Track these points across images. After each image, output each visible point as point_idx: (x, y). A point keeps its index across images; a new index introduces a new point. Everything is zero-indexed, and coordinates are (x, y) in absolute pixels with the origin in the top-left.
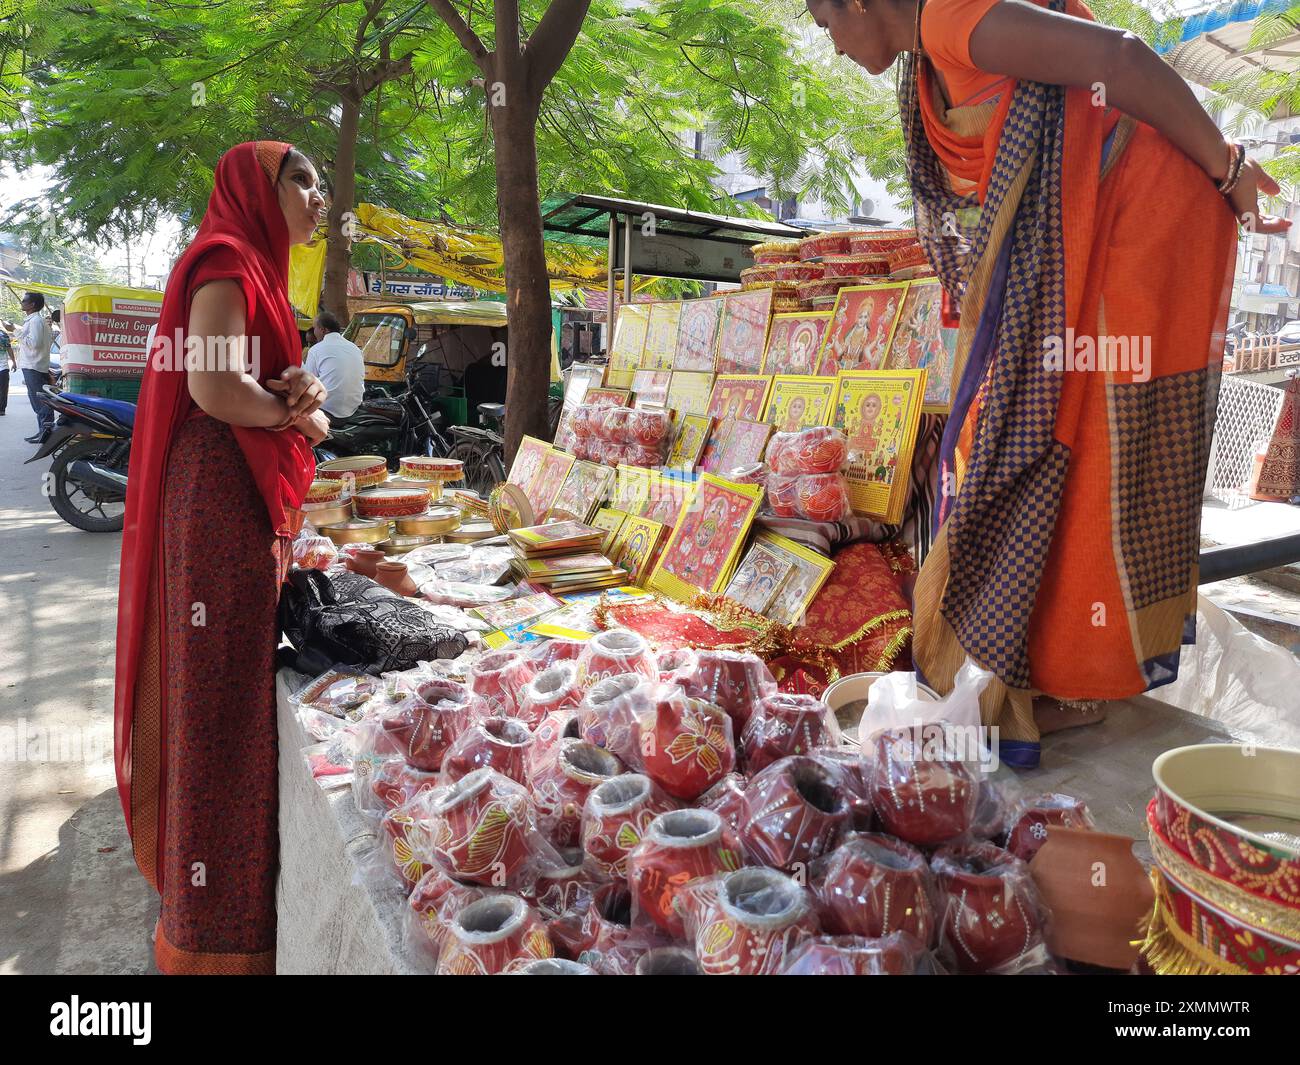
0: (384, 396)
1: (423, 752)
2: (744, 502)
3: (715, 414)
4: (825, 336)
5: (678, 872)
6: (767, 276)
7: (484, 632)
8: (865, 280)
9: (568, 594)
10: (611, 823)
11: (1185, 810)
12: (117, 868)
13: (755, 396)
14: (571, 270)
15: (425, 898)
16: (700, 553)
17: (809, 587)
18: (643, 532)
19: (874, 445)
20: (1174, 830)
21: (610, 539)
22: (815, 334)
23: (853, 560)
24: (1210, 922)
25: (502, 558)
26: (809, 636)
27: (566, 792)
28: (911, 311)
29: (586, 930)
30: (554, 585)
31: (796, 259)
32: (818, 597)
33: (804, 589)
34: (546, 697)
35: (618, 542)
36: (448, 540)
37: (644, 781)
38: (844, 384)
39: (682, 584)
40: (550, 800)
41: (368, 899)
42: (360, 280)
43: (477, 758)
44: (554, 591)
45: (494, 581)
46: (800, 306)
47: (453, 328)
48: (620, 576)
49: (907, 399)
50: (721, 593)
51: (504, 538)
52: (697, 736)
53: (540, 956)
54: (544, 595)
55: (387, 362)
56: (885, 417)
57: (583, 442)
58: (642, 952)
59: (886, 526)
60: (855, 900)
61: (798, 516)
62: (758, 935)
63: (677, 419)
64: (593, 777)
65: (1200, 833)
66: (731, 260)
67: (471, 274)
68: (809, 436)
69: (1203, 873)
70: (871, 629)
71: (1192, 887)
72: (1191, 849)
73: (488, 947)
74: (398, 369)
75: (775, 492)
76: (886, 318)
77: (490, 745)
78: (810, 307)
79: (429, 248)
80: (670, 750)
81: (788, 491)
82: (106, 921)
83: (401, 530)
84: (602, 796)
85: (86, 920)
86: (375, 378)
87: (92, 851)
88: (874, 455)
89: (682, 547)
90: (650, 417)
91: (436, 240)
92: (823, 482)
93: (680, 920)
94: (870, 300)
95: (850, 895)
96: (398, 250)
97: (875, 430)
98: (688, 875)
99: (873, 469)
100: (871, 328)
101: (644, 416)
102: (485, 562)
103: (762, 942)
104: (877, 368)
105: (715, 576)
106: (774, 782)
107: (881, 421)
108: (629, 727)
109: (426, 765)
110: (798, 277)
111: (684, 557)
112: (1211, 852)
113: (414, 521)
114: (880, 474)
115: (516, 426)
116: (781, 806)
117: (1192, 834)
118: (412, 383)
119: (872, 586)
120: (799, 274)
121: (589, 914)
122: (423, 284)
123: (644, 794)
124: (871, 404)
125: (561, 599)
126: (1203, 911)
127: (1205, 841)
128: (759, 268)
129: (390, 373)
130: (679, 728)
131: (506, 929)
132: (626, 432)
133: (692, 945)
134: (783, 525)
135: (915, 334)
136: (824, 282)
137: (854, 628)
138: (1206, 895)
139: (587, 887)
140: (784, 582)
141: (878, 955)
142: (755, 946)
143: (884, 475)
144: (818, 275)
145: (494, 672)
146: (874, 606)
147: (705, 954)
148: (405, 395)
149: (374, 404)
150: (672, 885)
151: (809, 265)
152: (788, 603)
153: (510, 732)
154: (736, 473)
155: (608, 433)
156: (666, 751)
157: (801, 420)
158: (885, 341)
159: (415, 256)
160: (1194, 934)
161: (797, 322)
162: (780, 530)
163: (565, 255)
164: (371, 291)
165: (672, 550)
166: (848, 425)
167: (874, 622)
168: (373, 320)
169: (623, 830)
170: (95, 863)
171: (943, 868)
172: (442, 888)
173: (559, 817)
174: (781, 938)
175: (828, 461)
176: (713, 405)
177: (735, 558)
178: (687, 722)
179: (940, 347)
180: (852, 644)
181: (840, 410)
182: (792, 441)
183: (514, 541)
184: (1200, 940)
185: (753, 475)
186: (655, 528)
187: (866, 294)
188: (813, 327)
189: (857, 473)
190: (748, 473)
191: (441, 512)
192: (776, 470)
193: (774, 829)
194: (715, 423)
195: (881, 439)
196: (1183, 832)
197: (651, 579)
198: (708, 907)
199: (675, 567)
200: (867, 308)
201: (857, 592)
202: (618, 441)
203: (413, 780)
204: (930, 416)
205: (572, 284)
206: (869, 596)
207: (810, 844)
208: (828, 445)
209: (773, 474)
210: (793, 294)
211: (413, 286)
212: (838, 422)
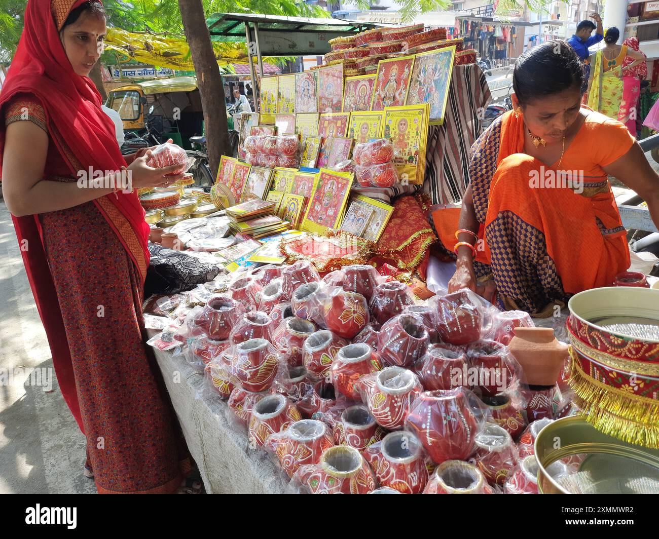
0: (135, 137)
1: (217, 332)
2: (344, 182)
3: (322, 135)
4: (374, 88)
5: (353, 373)
6: (339, 56)
7: (225, 264)
8: (392, 55)
9: (262, 238)
10: (316, 355)
11: (586, 324)
12: (57, 400)
13: (342, 124)
14: (224, 54)
15: (235, 401)
16: (326, 210)
17: (383, 221)
18: (294, 202)
19: (406, 145)
20: (581, 332)
21: (277, 206)
22: (368, 87)
23: (403, 206)
24: (597, 369)
25: (224, 223)
26: (386, 246)
27: (292, 342)
28: (417, 71)
29: (314, 404)
30: (254, 235)
31: (354, 46)
32: (387, 226)
33: (380, 222)
34: (272, 298)
35: (282, 207)
36: (193, 216)
37: (328, 333)
38: (388, 115)
39: (318, 226)
40: (285, 347)
41: (205, 404)
42: (106, 71)
43: (246, 333)
44: (254, 238)
45: (223, 235)
46: (358, 72)
47: (165, 94)
48: (287, 225)
49: (420, 120)
50: (339, 229)
51: (223, 212)
52: (353, 310)
53: (295, 420)
54: (251, 240)
55: (132, 118)
56: (410, 130)
57: (254, 157)
58: (342, 410)
59: (416, 185)
60: (437, 375)
61: (372, 186)
62: (397, 397)
63: (302, 139)
64: (304, 334)
65: (593, 334)
66: (313, 43)
67: (170, 62)
68: (374, 145)
69: (595, 350)
70: (415, 238)
71: (591, 356)
72: (589, 340)
73: (272, 420)
74: (140, 121)
75: (359, 175)
76: (405, 75)
77: (252, 326)
78: (364, 72)
79: (143, 49)
80: (341, 318)
81: (367, 174)
82: (60, 425)
83: (167, 214)
84: (310, 343)
85: (50, 426)
86: (128, 128)
87: (43, 393)
88: (407, 150)
89: (316, 207)
90: (288, 141)
91: (146, 44)
92: (383, 168)
93: (359, 395)
94: (395, 67)
95: (434, 373)
96: (126, 53)
97: (406, 137)
98: (359, 374)
99: (407, 158)
100: (398, 82)
101: (285, 140)
102: (216, 226)
103: (399, 400)
104: (402, 105)
105: (335, 220)
106: (393, 328)
107: (409, 132)
108: (317, 308)
109: (219, 338)
110: (356, 56)
111: (317, 212)
112: (598, 341)
113: (173, 209)
114: (411, 160)
115: (213, 148)
116: (397, 339)
117: (589, 334)
118: (149, 128)
119: (413, 217)
120: (357, 54)
121: (314, 396)
122: (142, 69)
123: (330, 339)
124: (403, 123)
125: (260, 241)
126: (594, 365)
127: (595, 336)
128: (335, 52)
129: (136, 124)
130: (344, 307)
131: (279, 410)
132: (277, 149)
133: (366, 405)
134: (365, 191)
135: (420, 84)
136: (370, 58)
137: (406, 238)
138: (596, 359)
139: (309, 384)
140: (370, 219)
141: (454, 399)
142: (396, 402)
143: (413, 161)
144: (366, 54)
145: (242, 288)
146: (416, 227)
147: (373, 409)
148: (147, 135)
149: (130, 142)
150: (352, 380)
151: (361, 49)
152: (373, 230)
153: (259, 318)
154: (339, 166)
155: (267, 151)
156: (339, 318)
157: (367, 135)
158: (405, 88)
159: (136, 54)
160: (591, 375)
161: (358, 82)
162: (364, 194)
163: (220, 47)
164: (113, 76)
165: (311, 210)
166: (392, 136)
167: (416, 235)
168: (121, 94)
169: (323, 357)
170: (46, 399)
171: (472, 355)
172: (242, 396)
173: (290, 354)
174: (407, 397)
175: (385, 157)
176: (321, 130)
177: (343, 210)
178: (346, 303)
179: (434, 89)
180: (406, 246)
181: (387, 128)
182: (366, 148)
183: (229, 214)
184: (594, 376)
185: (347, 167)
186: (301, 199)
187: (392, 63)
188: (367, 84)
189: (399, 160)
190: (345, 166)
191: (187, 202)
192: (360, 164)
193: (396, 348)
194: (323, 140)
195: (409, 141)
196: (585, 333)
197: (302, 225)
198: (371, 387)
199: (313, 218)
200: (394, 71)
201: (406, 220)
202: (273, 155)
203: (214, 346)
204: (432, 126)
205: (226, 62)
206: (412, 222)
207: (412, 354)
208: (385, 149)
209: (357, 166)
210: (354, 65)
211: (137, 71)
212: (387, 135)
